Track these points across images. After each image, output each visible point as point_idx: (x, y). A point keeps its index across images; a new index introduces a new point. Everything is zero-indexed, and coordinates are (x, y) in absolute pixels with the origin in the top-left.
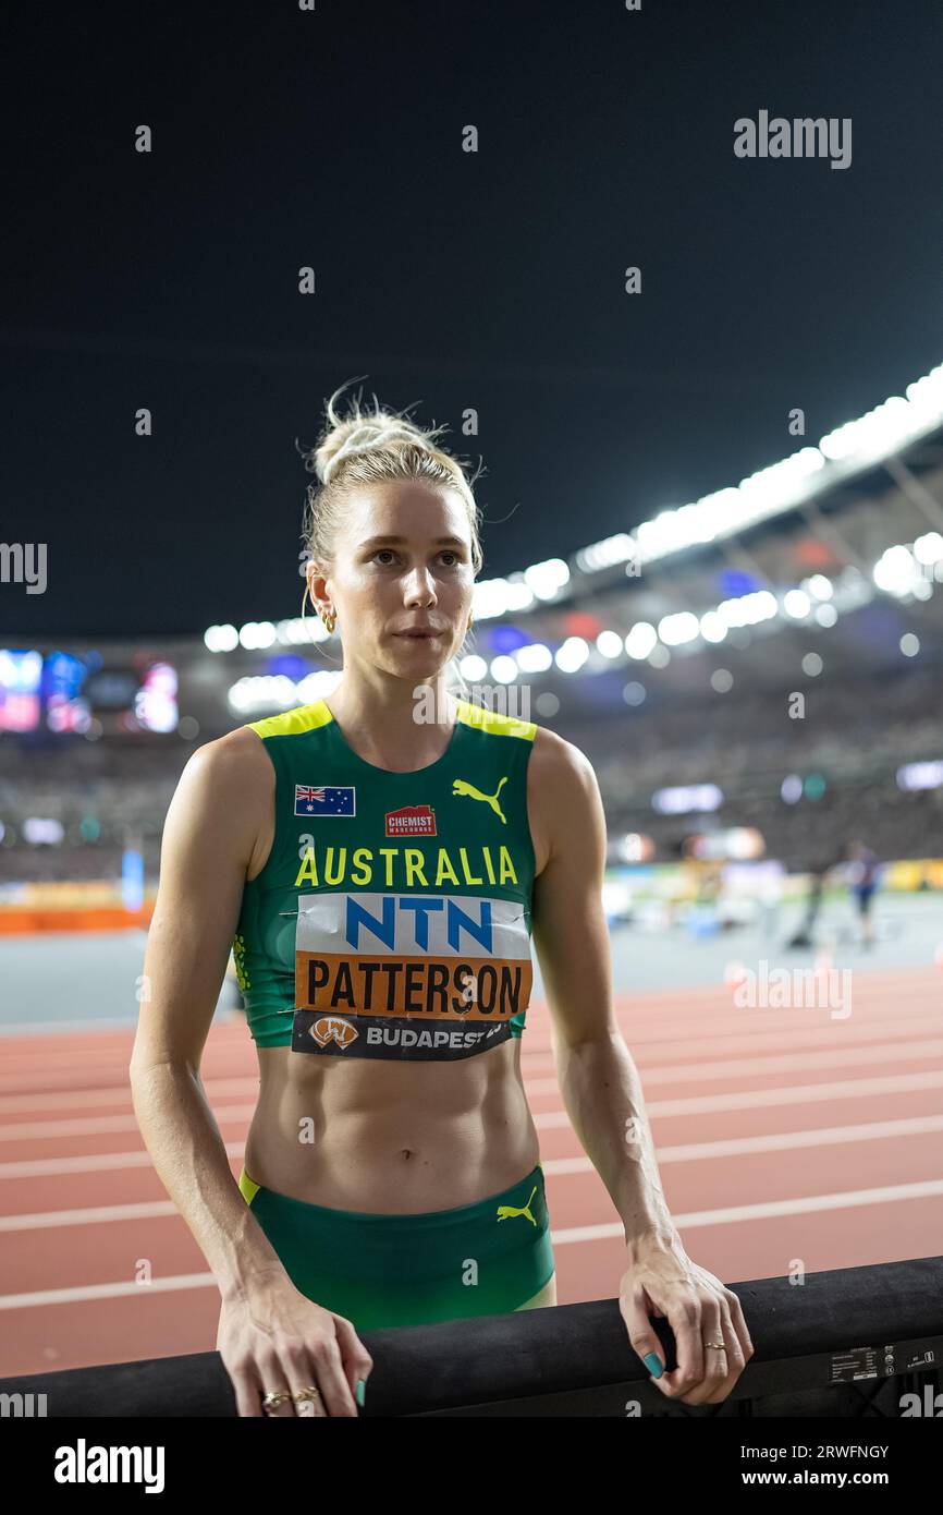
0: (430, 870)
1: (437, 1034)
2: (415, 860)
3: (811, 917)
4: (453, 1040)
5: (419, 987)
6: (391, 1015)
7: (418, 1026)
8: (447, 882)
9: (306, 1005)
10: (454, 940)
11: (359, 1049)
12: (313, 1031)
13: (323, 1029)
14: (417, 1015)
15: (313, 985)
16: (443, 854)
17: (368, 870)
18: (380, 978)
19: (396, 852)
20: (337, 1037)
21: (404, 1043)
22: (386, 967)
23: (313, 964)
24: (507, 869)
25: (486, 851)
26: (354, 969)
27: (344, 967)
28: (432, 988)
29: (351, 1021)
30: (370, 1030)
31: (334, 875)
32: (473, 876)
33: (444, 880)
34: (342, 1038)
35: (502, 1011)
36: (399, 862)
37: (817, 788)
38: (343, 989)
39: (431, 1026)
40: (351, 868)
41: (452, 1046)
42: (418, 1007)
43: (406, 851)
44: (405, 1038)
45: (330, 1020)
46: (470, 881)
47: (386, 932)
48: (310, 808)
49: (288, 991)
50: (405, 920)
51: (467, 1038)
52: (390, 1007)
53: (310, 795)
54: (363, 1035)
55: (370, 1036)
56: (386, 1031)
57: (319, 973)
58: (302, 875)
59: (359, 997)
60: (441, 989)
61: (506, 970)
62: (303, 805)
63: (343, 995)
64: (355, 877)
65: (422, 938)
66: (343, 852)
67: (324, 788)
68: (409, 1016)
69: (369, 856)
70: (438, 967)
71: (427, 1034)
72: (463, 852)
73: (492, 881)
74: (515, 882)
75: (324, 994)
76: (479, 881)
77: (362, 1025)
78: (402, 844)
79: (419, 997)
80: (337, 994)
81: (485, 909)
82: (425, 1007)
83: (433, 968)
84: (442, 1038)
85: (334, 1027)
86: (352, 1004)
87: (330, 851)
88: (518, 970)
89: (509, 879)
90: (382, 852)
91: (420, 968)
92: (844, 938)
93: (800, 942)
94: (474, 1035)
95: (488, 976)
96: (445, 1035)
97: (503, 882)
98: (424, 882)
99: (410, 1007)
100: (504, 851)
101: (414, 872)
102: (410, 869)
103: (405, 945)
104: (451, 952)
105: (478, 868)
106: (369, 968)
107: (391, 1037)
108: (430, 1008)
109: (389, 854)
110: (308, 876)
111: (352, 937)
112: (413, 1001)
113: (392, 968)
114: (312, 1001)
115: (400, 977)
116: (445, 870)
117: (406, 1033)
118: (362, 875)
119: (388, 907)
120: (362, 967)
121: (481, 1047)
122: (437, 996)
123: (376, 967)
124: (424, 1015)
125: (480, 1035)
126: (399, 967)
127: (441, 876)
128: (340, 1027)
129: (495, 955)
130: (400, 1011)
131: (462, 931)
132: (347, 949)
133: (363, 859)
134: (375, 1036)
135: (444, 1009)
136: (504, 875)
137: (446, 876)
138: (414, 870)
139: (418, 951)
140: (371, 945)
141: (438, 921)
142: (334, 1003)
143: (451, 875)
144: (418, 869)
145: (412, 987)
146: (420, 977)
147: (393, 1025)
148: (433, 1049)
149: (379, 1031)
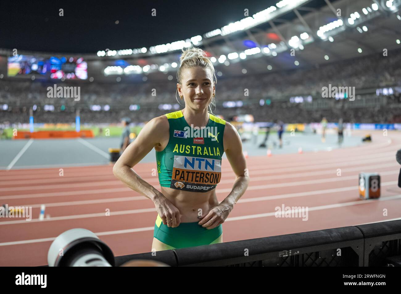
0: (202, 151)
1: (201, 187)
2: (199, 149)
3: (266, 139)
4: (204, 188)
5: (198, 177)
6: (192, 182)
7: (197, 185)
8: (206, 154)
9: (174, 179)
10: (206, 168)
11: (185, 189)
12: (175, 184)
13: (177, 184)
14: (197, 183)
15: (176, 175)
16: (205, 148)
17: (189, 150)
18: (190, 175)
19: (195, 147)
20: (180, 186)
21: (194, 188)
22: (192, 172)
23: (177, 171)
24: (218, 152)
25: (214, 148)
26: (185, 172)
27: (183, 172)
28: (201, 177)
29: (183, 183)
30: (187, 185)
31: (182, 151)
32: (211, 154)
33: (205, 154)
34: (181, 186)
35: (215, 183)
36: (196, 149)
37: (269, 102)
38: (182, 176)
39: (200, 185)
40: (185, 150)
41: (204, 189)
42: (197, 181)
43: (198, 147)
44: (194, 187)
45: (179, 182)
46: (211, 155)
47: (193, 165)
48: (177, 135)
49: (170, 175)
50: (197, 163)
51: (207, 188)
52: (192, 181)
53: (178, 132)
54: (186, 186)
55: (187, 186)
56: (191, 186)
57: (177, 173)
58: (175, 150)
59: (186, 178)
60: (203, 178)
61: (216, 174)
62: (176, 134)
63: (182, 177)
64: (186, 152)
65: (200, 167)
66: (184, 146)
67: (180, 131)
68: (196, 183)
69: (190, 147)
70: (202, 173)
71: (199, 187)
72: (209, 148)
73: (215, 155)
74: (220, 155)
75: (178, 177)
76: (212, 155)
77: (186, 184)
78: (197, 145)
79: (198, 179)
80: (181, 177)
81: (213, 161)
82: (199, 181)
83: (201, 173)
84: (202, 188)
85: (180, 184)
86: (184, 179)
87: (181, 145)
88: (218, 174)
89: (218, 155)
90: (192, 147)
91: (199, 173)
92: (275, 144)
93: (263, 146)
94: (208, 187)
95: (212, 175)
96: (202, 187)
97: (217, 155)
98: (201, 154)
99: (196, 181)
100: (218, 148)
101: (199, 152)
102: (198, 151)
103: (196, 168)
104: (205, 170)
105: (212, 152)
106: (188, 172)
107: (192, 187)
108: (200, 181)
109: (194, 147)
110: (176, 150)
111: (185, 166)
112: (197, 180)
113: (193, 173)
114: (175, 178)
115: (195, 174)
116: (206, 152)
117: (195, 186)
118: (188, 151)
119: (193, 160)
120: (187, 172)
121: (210, 190)
122: (202, 179)
123: (190, 172)
124: (199, 183)
125: (210, 187)
126: (194, 173)
127: (205, 153)
128: (181, 184)
129: (214, 171)
130: (194, 182)
131: (208, 166)
132: (184, 168)
133: (188, 148)
134: (188, 187)
135: (203, 182)
136: (217, 154)
137: (206, 153)
138: (199, 151)
139: (199, 170)
140: (189, 168)
141: (203, 163)
142: (180, 179)
143: (207, 153)
144: (200, 151)
145: (197, 177)
146: (199, 175)
147: (192, 185)
148: (200, 190)
149: (189, 186)
